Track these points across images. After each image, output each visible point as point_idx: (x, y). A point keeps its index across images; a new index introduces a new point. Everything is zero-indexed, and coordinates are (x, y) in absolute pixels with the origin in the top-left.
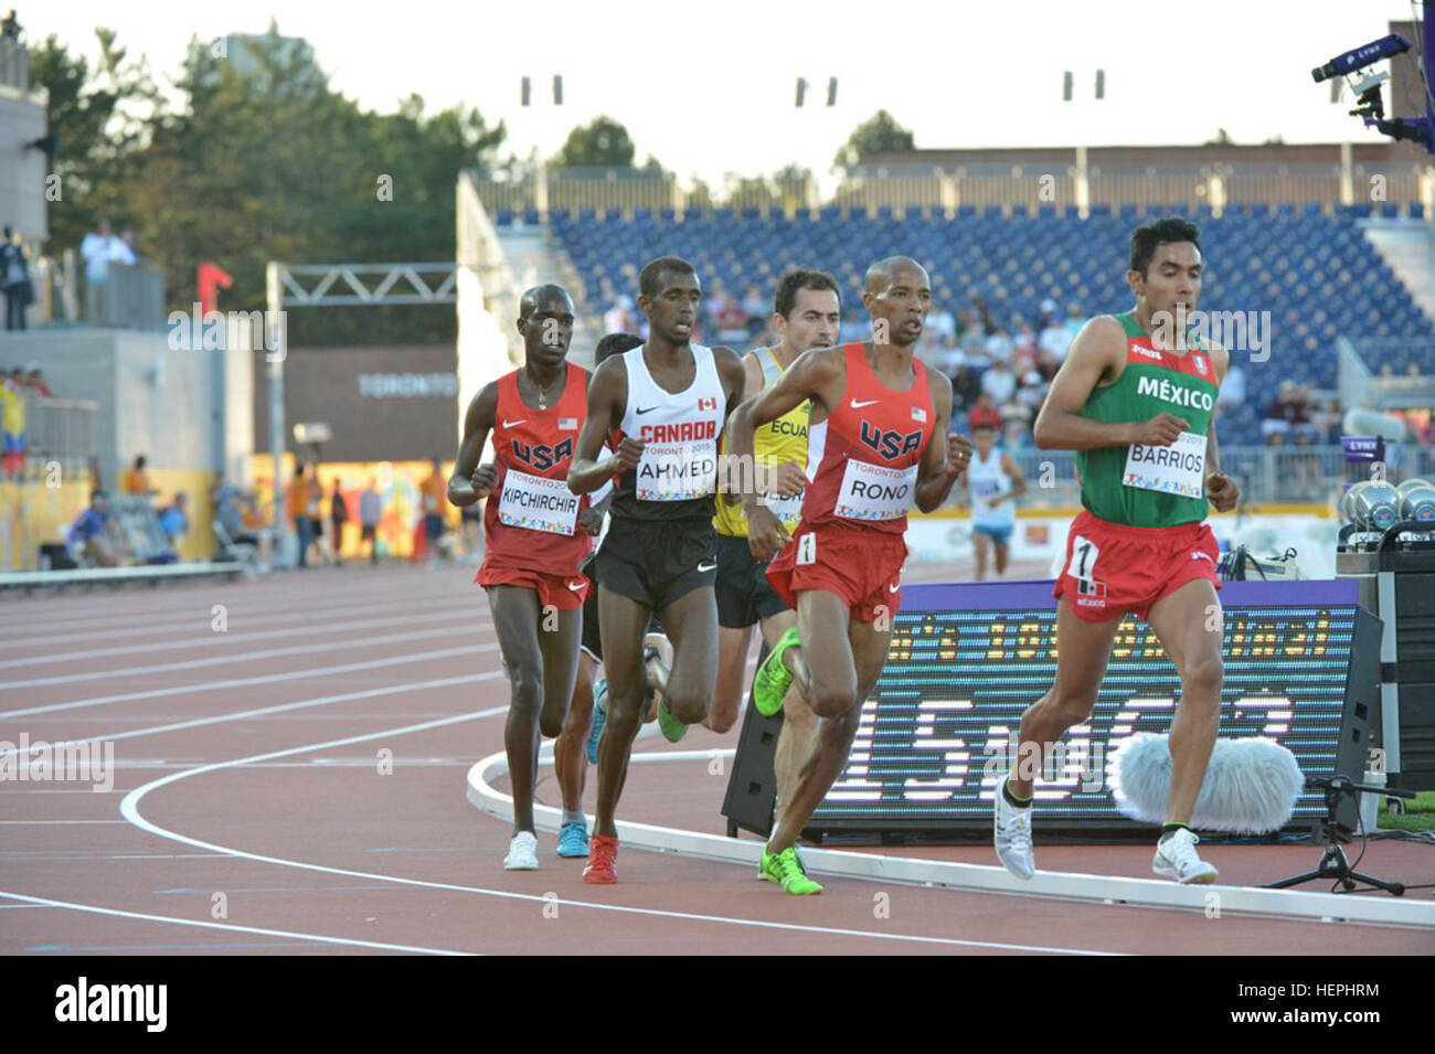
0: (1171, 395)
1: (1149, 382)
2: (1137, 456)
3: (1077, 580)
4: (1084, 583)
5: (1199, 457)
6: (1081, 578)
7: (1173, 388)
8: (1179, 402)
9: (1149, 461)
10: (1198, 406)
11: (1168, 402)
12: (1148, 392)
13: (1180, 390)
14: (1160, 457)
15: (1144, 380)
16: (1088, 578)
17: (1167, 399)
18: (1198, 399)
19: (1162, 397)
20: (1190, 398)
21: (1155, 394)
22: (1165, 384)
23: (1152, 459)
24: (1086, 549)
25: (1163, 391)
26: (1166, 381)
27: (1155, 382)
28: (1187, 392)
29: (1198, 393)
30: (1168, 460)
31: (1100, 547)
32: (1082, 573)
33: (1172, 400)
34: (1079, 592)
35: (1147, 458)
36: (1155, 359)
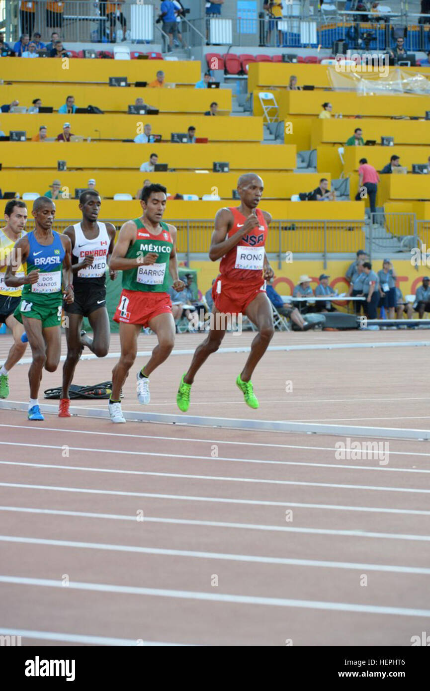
0: (153, 249)
1: (144, 246)
2: (141, 272)
3: (121, 311)
4: (123, 312)
5: (163, 270)
6: (122, 310)
7: (154, 246)
8: (157, 251)
9: (145, 274)
10: (165, 252)
11: (153, 252)
12: (144, 249)
13: (157, 247)
14: (149, 273)
15: (142, 245)
16: (125, 310)
17: (151, 251)
18: (165, 249)
19: (150, 250)
20: (162, 249)
21: (147, 250)
22: (151, 245)
23: (146, 273)
24: (125, 300)
25: (150, 248)
26: (151, 244)
27: (146, 246)
28: (160, 247)
29: (165, 247)
30: (152, 274)
31: (129, 299)
32: (123, 309)
33: (154, 251)
34: (121, 315)
35: (144, 273)
36: (147, 237)
